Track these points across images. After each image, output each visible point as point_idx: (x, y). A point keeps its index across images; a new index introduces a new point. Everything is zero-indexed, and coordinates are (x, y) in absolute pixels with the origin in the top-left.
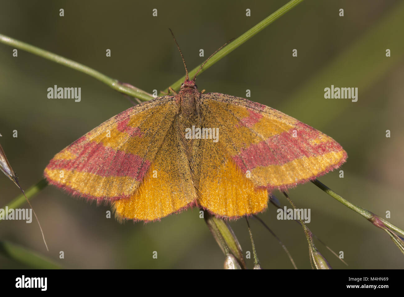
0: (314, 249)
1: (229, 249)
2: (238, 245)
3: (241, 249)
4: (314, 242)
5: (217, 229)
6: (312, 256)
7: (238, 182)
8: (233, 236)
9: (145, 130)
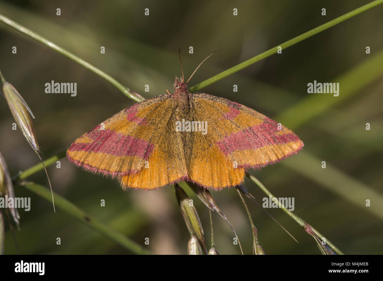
0: (257, 242)
1: (194, 231)
2: (201, 229)
3: (203, 233)
4: (258, 238)
5: (187, 215)
6: (254, 248)
7: (221, 161)
8: (199, 222)
9: (149, 120)
